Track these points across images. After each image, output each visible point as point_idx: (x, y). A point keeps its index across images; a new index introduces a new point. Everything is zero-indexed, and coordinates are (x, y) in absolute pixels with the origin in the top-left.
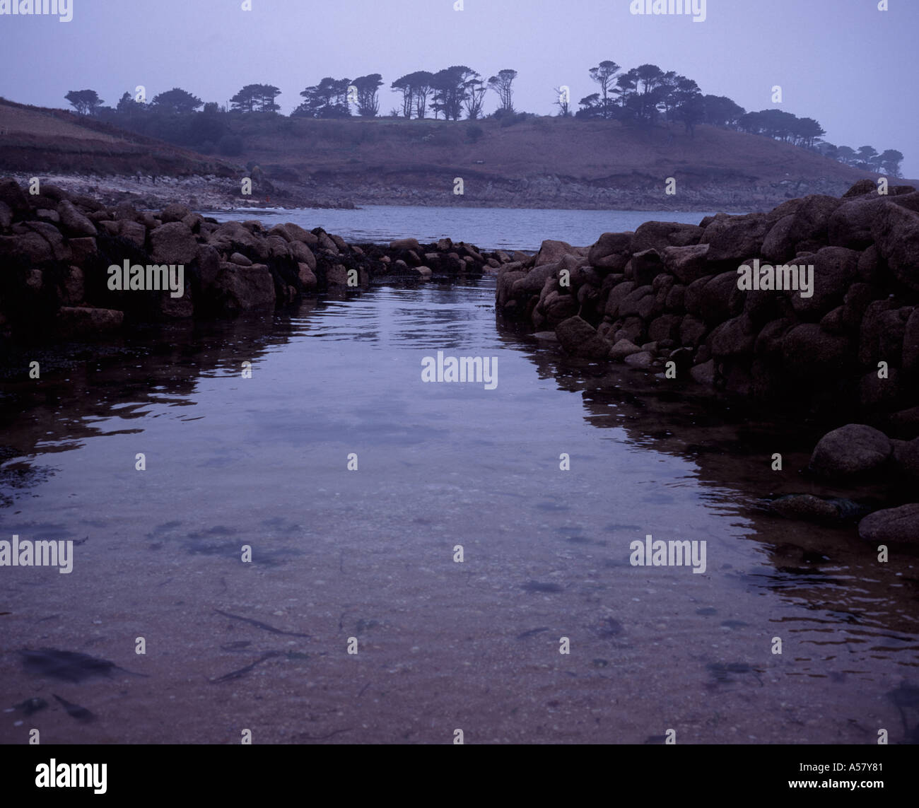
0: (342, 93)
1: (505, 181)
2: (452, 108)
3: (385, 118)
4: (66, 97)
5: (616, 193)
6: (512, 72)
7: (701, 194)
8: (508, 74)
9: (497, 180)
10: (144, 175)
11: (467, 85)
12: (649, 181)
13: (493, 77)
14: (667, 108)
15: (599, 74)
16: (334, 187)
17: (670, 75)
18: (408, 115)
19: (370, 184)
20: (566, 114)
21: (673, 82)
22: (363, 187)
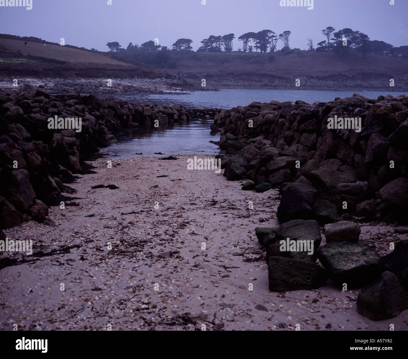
0: (218, 42)
1: (284, 78)
2: (263, 47)
3: (236, 52)
4: (107, 45)
5: (331, 83)
6: (289, 32)
7: (368, 83)
8: (287, 33)
9: (280, 78)
10: (138, 78)
11: (270, 38)
12: (345, 78)
13: (281, 34)
14: (356, 46)
15: (326, 32)
16: (213, 81)
17: (357, 32)
18: (245, 50)
19: (228, 80)
20: (312, 49)
21: (358, 35)
22: (225, 81)
